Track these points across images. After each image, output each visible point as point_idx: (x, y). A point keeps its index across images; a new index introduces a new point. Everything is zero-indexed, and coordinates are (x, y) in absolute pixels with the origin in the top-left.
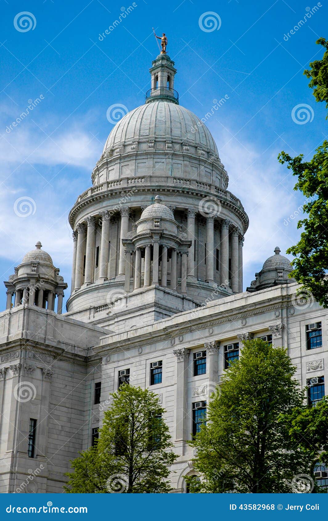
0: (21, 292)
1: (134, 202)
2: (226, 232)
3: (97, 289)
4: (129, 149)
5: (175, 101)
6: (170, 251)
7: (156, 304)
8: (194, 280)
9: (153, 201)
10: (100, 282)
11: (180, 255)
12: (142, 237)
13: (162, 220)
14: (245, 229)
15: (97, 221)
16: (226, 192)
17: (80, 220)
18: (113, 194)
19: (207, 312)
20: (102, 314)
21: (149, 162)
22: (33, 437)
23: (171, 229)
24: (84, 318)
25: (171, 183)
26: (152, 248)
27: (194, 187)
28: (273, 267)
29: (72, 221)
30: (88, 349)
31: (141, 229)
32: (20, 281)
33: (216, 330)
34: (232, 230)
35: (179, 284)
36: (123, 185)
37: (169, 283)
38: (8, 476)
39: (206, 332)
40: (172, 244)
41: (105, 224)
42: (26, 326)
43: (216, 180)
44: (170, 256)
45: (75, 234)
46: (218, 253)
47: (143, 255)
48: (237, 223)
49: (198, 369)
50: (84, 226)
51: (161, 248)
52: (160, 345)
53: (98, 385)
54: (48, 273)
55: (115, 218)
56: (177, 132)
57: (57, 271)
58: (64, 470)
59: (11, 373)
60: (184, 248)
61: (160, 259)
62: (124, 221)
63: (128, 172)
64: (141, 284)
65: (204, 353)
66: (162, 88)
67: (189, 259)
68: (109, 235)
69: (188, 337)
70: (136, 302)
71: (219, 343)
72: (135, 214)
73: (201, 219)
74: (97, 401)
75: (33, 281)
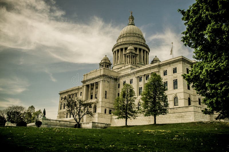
0: (102, 65)
1: (126, 46)
2: (145, 52)
3: (118, 64)
4: (124, 35)
5: (134, 25)
6: (134, 56)
7: (131, 67)
8: (139, 63)
9: (130, 46)
10: (119, 63)
11: (136, 57)
12: (128, 53)
13: (132, 50)
14: (149, 52)
15: (118, 51)
16: (145, 44)
17: (114, 50)
18: (121, 45)
19: (142, 68)
20: (119, 70)
21: (129, 38)
22: (106, 94)
23: (134, 52)
24: (116, 71)
25: (134, 42)
26: (130, 55)
27: (138, 43)
28: (155, 60)
29: (113, 51)
30: (117, 77)
31: (128, 52)
32: (102, 63)
33: (144, 72)
34: (147, 52)
35: (136, 63)
36: (123, 43)
37: (133, 63)
38: (101, 102)
39: (142, 73)
40: (134, 55)
41: (120, 51)
42: (104, 72)
43: (143, 42)
44: (134, 57)
45: (113, 53)
46: (144, 57)
47: (128, 57)
48: (147, 50)
49: (140, 80)
50: (115, 52)
51: (132, 55)
52: (132, 76)
53: (119, 84)
54: (107, 61)
55: (122, 50)
56: (135, 31)
57: (110, 61)
58: (112, 101)
59: (101, 82)
60: (137, 56)
61: (132, 58)
62: (124, 50)
63: (124, 40)
64: (128, 63)
65: (142, 77)
66: (131, 23)
67: (138, 58)
68: (121, 53)
69: (138, 74)
70: (126, 67)
71: (145, 75)
72: (126, 49)
73: (140, 50)
74: (119, 87)
75: (105, 63)
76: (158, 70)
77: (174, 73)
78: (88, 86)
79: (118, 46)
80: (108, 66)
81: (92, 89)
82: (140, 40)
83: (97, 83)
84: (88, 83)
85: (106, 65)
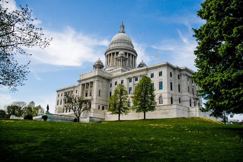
0: (96, 67)
1: (117, 51)
2: (134, 57)
3: (110, 67)
4: (116, 41)
5: (124, 33)
6: (124, 60)
7: (122, 70)
8: (128, 66)
9: (121, 51)
10: (111, 65)
11: (126, 61)
13: (123, 54)
14: (137, 56)
15: (110, 55)
16: (134, 50)
17: (107, 54)
18: (113, 49)
19: (132, 71)
20: (111, 71)
21: (120, 44)
22: (100, 93)
23: (124, 56)
24: (108, 72)
25: (124, 48)
26: (121, 59)
27: (128, 48)
28: (142, 64)
29: (105, 55)
30: (109, 78)
31: (119, 56)
32: (96, 65)
33: (134, 74)
34: (135, 57)
35: (126, 66)
36: (115, 48)
37: (124, 66)
38: (95, 100)
39: (132, 75)
41: (112, 55)
42: (98, 73)
43: (132, 47)
44: (124, 61)
45: (106, 57)
46: (132, 61)
47: (119, 61)
48: (135, 55)
49: (130, 81)
50: (108, 55)
52: (123, 77)
53: (111, 84)
54: (100, 64)
55: (113, 54)
56: (125, 38)
57: (102, 63)
58: (105, 99)
59: (96, 81)
60: (126, 60)
61: (122, 62)
62: (115, 54)
63: (116, 45)
64: (119, 66)
65: (131, 78)
66: (122, 31)
67: (127, 62)
68: (112, 57)
69: (128, 75)
70: (118, 69)
71: (134, 77)
72: (117, 53)
73: (129, 54)
74: (111, 87)
75: (98, 65)
76: (146, 73)
77: (159, 76)
78: (83, 85)
79: (110, 51)
80: (100, 67)
81: (87, 88)
82: (130, 46)
83: (92, 83)
84: (83, 82)
85: (99, 67)
